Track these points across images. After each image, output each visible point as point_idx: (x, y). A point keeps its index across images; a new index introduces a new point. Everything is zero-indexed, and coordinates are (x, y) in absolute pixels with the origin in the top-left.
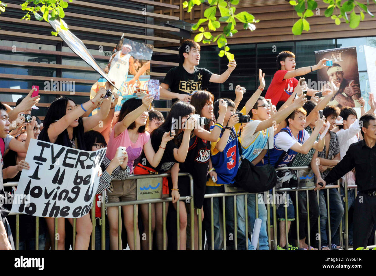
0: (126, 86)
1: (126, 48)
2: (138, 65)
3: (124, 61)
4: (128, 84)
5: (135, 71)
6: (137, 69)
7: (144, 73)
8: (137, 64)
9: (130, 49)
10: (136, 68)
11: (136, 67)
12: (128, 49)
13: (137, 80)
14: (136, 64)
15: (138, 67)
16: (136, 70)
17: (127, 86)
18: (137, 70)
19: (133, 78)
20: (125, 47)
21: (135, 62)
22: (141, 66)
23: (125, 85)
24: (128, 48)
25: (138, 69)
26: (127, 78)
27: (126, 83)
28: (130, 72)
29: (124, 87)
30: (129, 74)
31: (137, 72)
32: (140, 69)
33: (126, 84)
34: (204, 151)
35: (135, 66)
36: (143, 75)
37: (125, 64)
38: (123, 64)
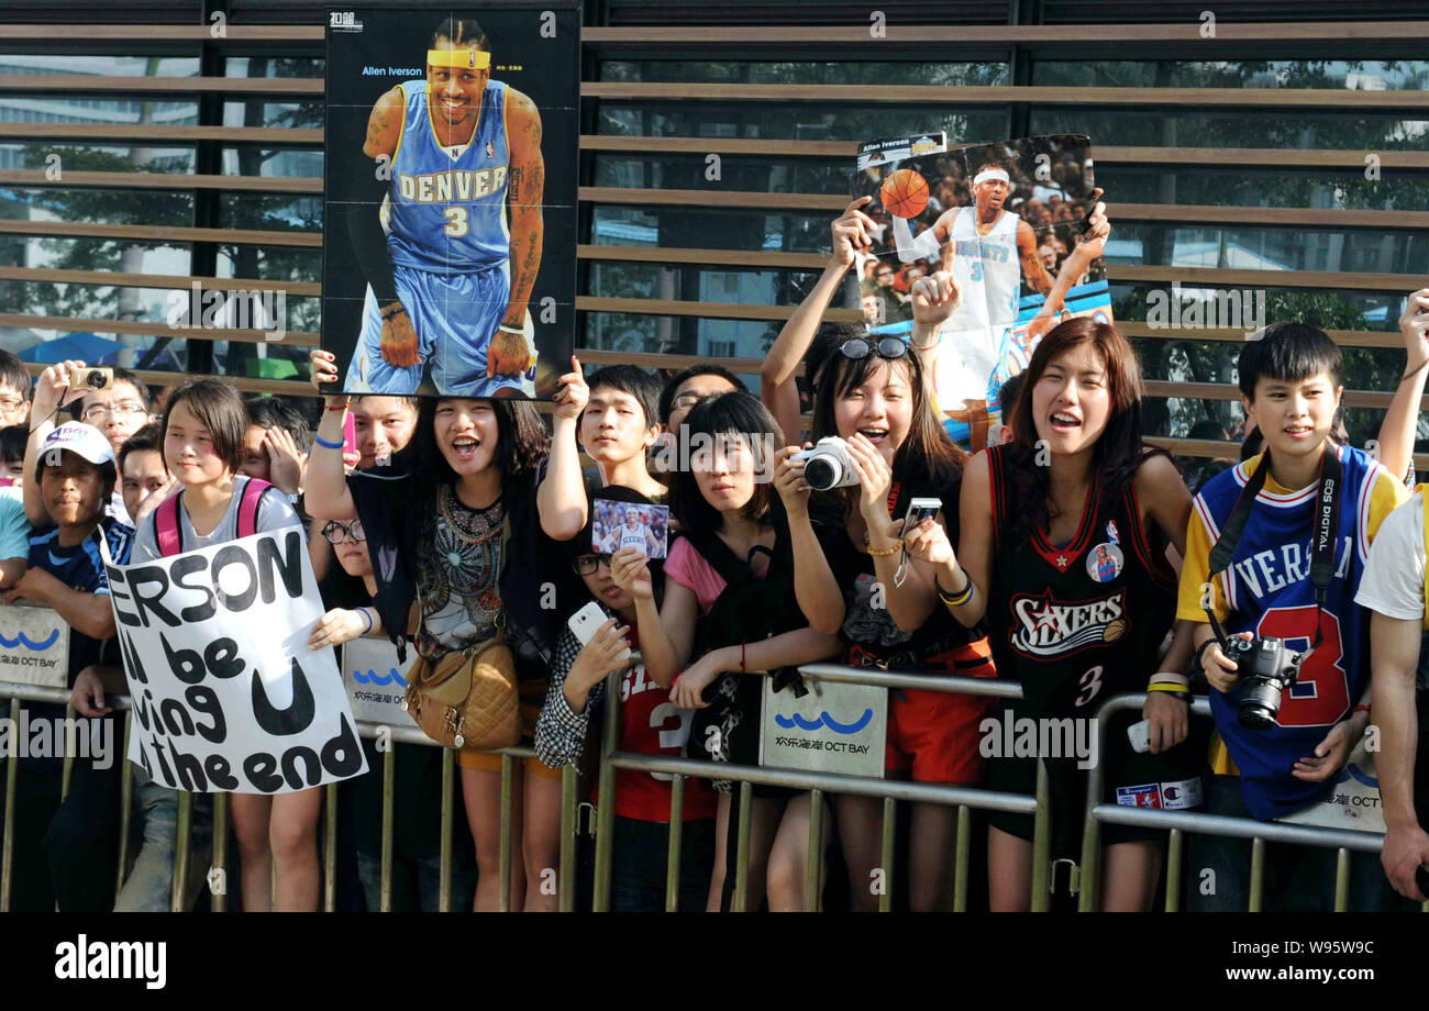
0: (1020, 347)
1: (985, 187)
2: (1055, 249)
3: (999, 247)
4: (1027, 335)
5: (1047, 273)
6: (1053, 265)
7: (1082, 276)
8: (1050, 245)
9: (1002, 183)
10: (1048, 263)
11: (1049, 259)
12: (998, 188)
13: (1061, 308)
14: (1045, 250)
15: (1054, 259)
16: (1050, 271)
17: (1022, 345)
18: (1054, 271)
19: (1042, 305)
20: (980, 185)
21: (1041, 241)
22: (1066, 252)
23: (1016, 341)
24: (994, 182)
25: (1058, 266)
26: (1021, 309)
27: (1017, 333)
28: (1030, 284)
29: (1011, 353)
30: (1025, 291)
31: (1055, 276)
32: (1066, 264)
33: (1020, 338)
34: (1035, 605)
35: (1046, 257)
36: (1080, 283)
37: (1004, 259)
38: (995, 258)
